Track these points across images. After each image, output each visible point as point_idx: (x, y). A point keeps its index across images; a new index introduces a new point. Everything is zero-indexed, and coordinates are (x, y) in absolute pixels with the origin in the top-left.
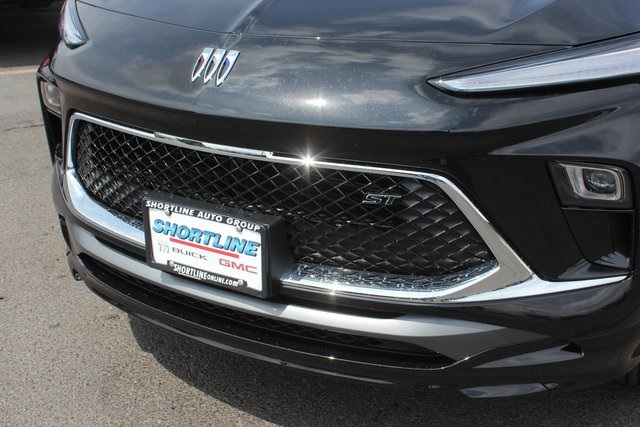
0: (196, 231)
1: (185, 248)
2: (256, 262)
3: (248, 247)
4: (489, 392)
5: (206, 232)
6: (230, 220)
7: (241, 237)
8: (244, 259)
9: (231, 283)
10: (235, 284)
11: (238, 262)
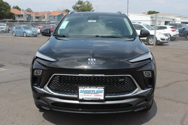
0: (90, 91)
1: (86, 95)
2: (103, 94)
3: (101, 92)
4: (138, 110)
5: (92, 91)
6: (97, 87)
7: (99, 90)
8: (100, 94)
9: (97, 99)
10: (98, 99)
11: (98, 95)
